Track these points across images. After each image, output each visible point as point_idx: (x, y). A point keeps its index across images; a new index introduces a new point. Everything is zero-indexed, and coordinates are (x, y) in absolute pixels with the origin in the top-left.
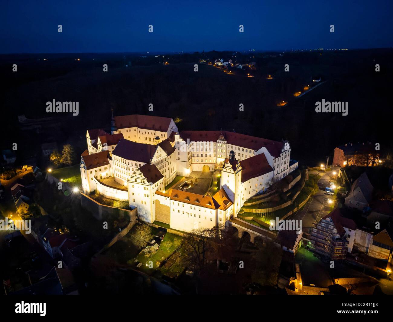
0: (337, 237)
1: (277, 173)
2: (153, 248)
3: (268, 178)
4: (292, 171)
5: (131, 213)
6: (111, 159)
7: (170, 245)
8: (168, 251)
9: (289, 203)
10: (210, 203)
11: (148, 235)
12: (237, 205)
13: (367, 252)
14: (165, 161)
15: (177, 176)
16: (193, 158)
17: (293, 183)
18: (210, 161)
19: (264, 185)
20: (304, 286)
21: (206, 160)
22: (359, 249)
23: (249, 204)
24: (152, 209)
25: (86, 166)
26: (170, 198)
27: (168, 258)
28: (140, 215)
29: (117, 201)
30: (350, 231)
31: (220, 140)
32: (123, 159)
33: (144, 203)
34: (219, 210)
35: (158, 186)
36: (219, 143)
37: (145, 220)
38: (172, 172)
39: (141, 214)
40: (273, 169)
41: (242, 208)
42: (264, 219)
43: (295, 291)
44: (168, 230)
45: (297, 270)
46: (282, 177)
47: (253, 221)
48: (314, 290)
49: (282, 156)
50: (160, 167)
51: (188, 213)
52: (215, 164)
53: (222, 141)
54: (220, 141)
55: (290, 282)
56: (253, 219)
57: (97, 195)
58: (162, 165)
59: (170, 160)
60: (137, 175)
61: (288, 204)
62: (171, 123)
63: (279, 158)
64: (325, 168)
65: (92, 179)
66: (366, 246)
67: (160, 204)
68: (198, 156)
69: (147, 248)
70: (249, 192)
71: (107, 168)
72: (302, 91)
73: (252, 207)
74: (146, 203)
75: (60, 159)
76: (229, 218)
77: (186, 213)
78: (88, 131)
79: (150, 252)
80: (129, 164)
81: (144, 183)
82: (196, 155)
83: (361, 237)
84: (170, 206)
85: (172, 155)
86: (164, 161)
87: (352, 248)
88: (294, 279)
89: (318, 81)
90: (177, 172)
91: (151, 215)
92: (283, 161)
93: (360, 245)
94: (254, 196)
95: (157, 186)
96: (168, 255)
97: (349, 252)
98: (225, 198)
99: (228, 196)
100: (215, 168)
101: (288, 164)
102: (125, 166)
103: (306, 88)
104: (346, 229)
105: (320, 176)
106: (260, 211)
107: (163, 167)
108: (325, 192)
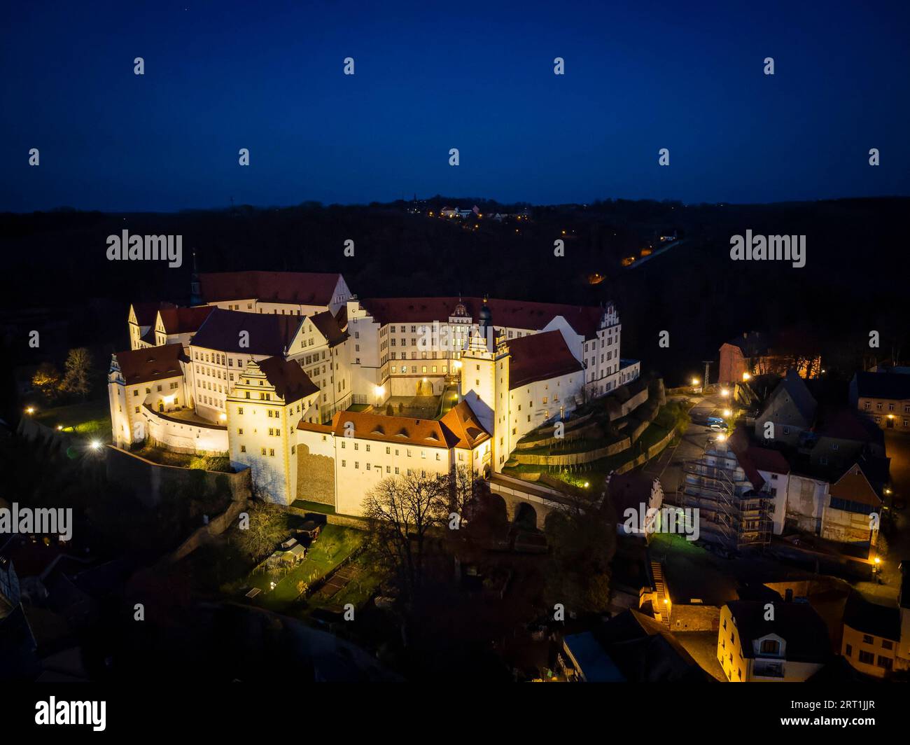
0: (745, 490)
1: (593, 378)
2: (291, 555)
3: (573, 386)
4: (627, 381)
5: (235, 479)
6: (187, 360)
7: (334, 549)
8: (330, 562)
9: (625, 444)
10: (435, 436)
11: (277, 524)
12: (502, 444)
13: (818, 530)
14: (324, 358)
15: (353, 404)
16: (393, 362)
17: (631, 404)
18: (434, 371)
19: (562, 402)
20: (674, 606)
21: (424, 368)
22: (799, 525)
23: (529, 445)
24: (289, 469)
25: (123, 377)
26: (333, 433)
27: (330, 575)
28: (257, 487)
29: (200, 457)
30: (775, 477)
31: (457, 316)
32: (216, 352)
33: (268, 453)
34: (457, 451)
35: (305, 412)
36: (453, 322)
37: (270, 499)
38: (340, 391)
39: (261, 483)
40: (582, 365)
41: (512, 453)
42: (568, 477)
43: (654, 617)
44: (331, 519)
45: (657, 575)
46: (605, 392)
47: (539, 482)
48: (700, 615)
49: (601, 338)
50: (311, 371)
51: (381, 467)
52: (444, 376)
53: (460, 319)
54: (456, 319)
55: (642, 601)
56: (540, 478)
57: (148, 449)
58: (315, 367)
59: (336, 360)
60: (251, 380)
61: (622, 446)
62: (338, 285)
63: (595, 340)
64: (701, 390)
65: (138, 410)
66: (814, 515)
67: (308, 454)
68: (404, 358)
69: (274, 555)
70: (529, 416)
71: (176, 384)
72: (638, 257)
73: (536, 451)
74: (272, 453)
75: (59, 382)
76: (482, 473)
77: (375, 466)
78: (132, 306)
79: (281, 564)
80: (231, 365)
81: (268, 399)
82: (399, 356)
83: (803, 492)
84: (334, 458)
85: (340, 346)
86: (321, 357)
87: (782, 522)
88: (651, 593)
89: (670, 238)
90: (353, 395)
91: (285, 483)
92: (605, 351)
93: (801, 515)
94: (540, 428)
95: (301, 409)
96: (328, 570)
97: (777, 533)
98: (470, 424)
99: (478, 418)
100: (446, 383)
101: (616, 361)
102: (222, 371)
103: (645, 253)
104: (766, 475)
105: (693, 403)
106: (556, 460)
107: (317, 373)
108: (708, 428)
